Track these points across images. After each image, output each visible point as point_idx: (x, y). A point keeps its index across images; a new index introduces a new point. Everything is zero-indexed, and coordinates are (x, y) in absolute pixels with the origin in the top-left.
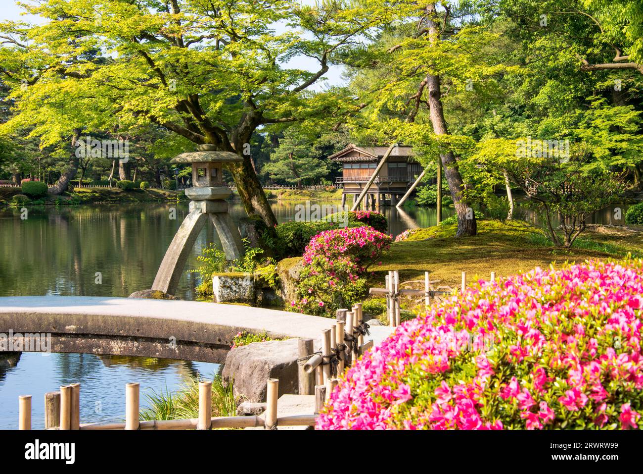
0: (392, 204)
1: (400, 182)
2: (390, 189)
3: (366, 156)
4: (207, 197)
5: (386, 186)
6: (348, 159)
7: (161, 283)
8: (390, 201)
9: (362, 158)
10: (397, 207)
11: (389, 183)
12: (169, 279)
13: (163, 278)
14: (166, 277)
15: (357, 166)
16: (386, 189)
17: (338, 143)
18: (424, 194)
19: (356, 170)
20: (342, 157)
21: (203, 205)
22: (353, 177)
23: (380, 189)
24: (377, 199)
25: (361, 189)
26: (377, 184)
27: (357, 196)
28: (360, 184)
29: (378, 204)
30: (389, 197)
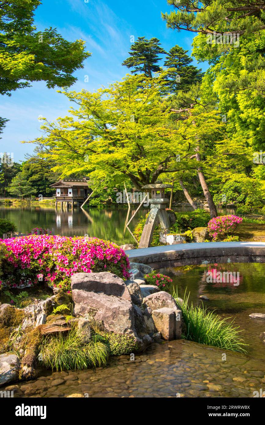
0: (78, 206)
1: (81, 197)
3: (67, 186)
4: (161, 203)
5: (75, 198)
6: (59, 187)
7: (145, 238)
8: (77, 205)
9: (65, 186)
10: (81, 207)
11: (77, 197)
12: (149, 236)
13: (146, 236)
14: (147, 235)
16: (76, 200)
17: (51, 179)
18: (93, 202)
20: (56, 186)
21: (159, 206)
23: (73, 200)
24: (72, 204)
25: (64, 199)
26: (72, 197)
27: (62, 202)
28: (64, 197)
29: (72, 206)
30: (76, 203)
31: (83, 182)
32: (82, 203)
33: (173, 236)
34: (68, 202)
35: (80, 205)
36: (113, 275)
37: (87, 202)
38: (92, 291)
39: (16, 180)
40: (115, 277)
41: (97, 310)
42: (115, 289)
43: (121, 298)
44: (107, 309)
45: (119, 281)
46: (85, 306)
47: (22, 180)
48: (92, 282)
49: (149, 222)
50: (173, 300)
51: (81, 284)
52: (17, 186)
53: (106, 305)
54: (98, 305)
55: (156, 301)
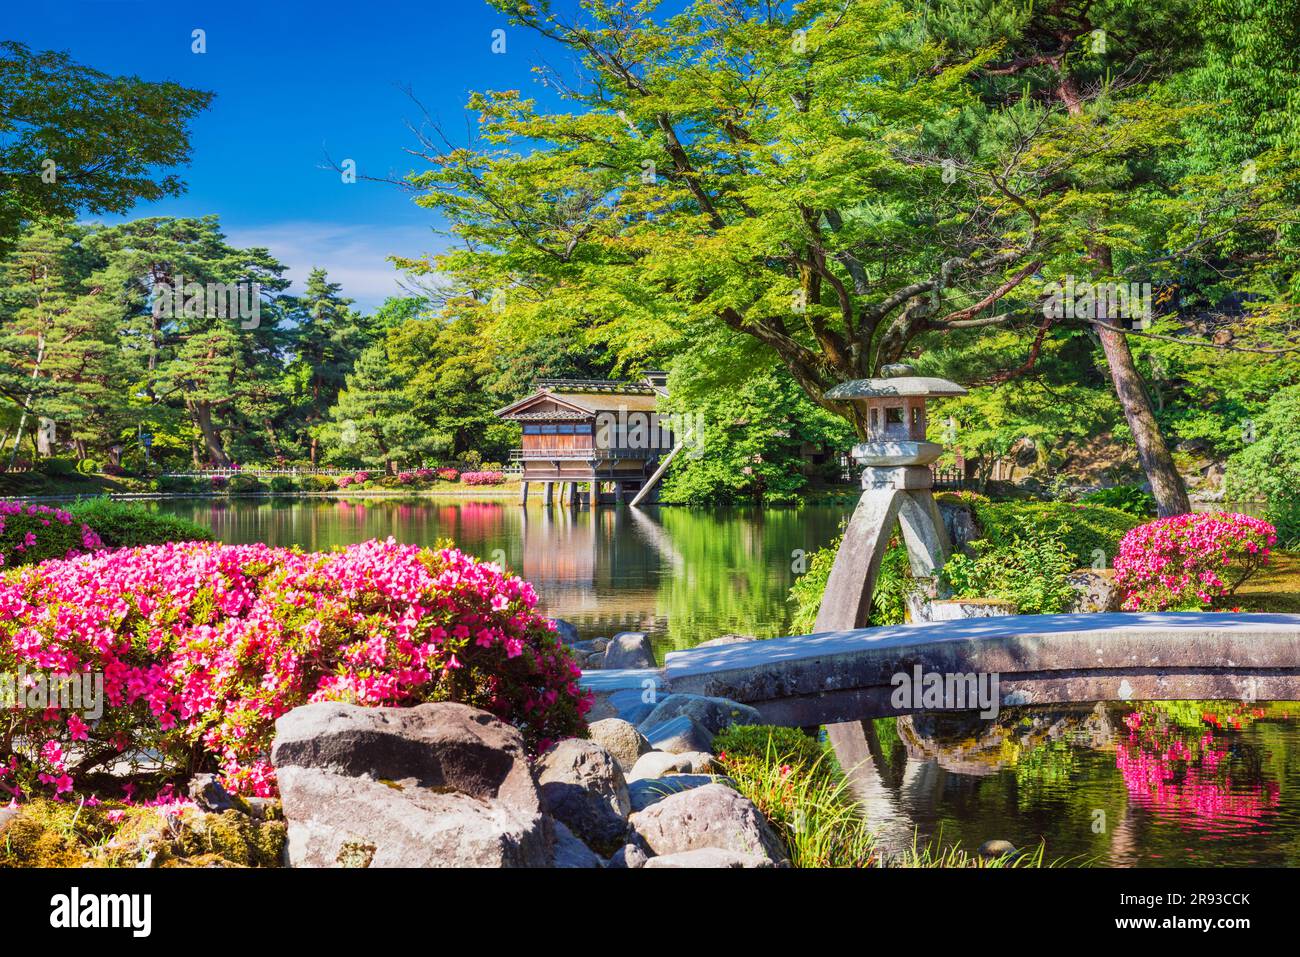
0: (618, 500)
1: (632, 461)
2: (616, 472)
3: (570, 412)
4: (908, 460)
5: (607, 467)
6: (536, 416)
8: (613, 496)
9: (562, 414)
10: (631, 505)
11: (613, 461)
15: (551, 428)
16: (607, 473)
19: (549, 438)
20: (522, 412)
22: (544, 451)
23: (597, 473)
24: (592, 489)
25: (559, 473)
26: (593, 463)
27: (551, 485)
28: (558, 463)
29: (592, 499)
30: (610, 488)
31: (640, 394)
32: (637, 487)
33: (958, 605)
34: (575, 485)
35: (627, 500)
36: (475, 712)
37: (658, 485)
38: (365, 776)
39: (354, 393)
40: (483, 720)
41: (373, 849)
42: (470, 768)
43: (492, 802)
44: (409, 840)
45: (496, 736)
46: (325, 831)
47: (382, 389)
48: (362, 734)
49: (852, 545)
50: (751, 817)
51: (316, 744)
52: (359, 417)
53: (405, 822)
54: (378, 825)
55: (676, 824)
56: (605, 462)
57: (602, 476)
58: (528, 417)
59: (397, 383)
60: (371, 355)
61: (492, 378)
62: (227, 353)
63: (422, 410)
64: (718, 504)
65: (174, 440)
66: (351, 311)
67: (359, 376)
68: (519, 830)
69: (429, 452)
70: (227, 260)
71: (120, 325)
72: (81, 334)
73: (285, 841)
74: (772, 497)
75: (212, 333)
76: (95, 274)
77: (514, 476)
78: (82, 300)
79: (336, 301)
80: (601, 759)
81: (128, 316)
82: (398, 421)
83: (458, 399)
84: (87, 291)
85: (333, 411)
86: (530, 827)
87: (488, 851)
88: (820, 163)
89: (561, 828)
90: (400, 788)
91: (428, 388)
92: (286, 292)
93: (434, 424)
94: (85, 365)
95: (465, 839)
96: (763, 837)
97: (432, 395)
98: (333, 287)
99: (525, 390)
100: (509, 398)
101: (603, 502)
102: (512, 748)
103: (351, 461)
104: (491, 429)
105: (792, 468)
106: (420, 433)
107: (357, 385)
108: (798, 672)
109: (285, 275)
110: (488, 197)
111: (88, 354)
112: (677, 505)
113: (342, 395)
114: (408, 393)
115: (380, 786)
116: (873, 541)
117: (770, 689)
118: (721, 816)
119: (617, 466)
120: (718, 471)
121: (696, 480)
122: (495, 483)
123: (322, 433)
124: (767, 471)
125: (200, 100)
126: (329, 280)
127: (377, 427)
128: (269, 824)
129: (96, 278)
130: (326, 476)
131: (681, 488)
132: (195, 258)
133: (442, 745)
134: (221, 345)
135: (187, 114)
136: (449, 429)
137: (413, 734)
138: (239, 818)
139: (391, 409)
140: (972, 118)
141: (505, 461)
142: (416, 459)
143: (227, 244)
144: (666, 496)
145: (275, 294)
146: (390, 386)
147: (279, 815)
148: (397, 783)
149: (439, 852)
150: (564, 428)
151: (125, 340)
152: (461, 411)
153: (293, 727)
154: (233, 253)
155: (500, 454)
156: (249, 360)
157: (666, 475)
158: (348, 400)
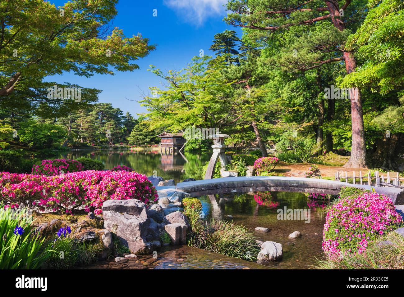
1: (180, 144)
6: (164, 136)
9: (168, 136)
15: (166, 139)
21: (219, 150)
22: (165, 142)
24: (173, 149)
25: (167, 146)
26: (173, 144)
27: (166, 148)
28: (167, 144)
30: (176, 148)
32: (180, 148)
34: (170, 148)
35: (179, 150)
36: (137, 200)
37: (184, 148)
38: (118, 212)
39: (134, 132)
40: (139, 202)
41: (118, 225)
42: (136, 211)
43: (139, 216)
44: (124, 224)
45: (140, 205)
46: (110, 222)
47: (138, 132)
48: (117, 205)
49: (211, 162)
50: (184, 217)
51: (109, 207)
52: (135, 136)
53: (123, 221)
54: (119, 221)
55: (171, 218)
56: (175, 144)
57: (174, 146)
58: (162, 137)
59: (141, 131)
60: (137, 126)
61: (156, 130)
62: (113, 125)
63: (145, 135)
64: (193, 151)
65: (104, 140)
66: (133, 118)
67: (135, 129)
68: (143, 221)
69: (146, 142)
70: (113, 110)
71: (95, 121)
72: (88, 122)
73: (104, 223)
74: (202, 150)
75: (110, 122)
76: (91, 112)
77: (160, 146)
78: (88, 117)
79: (131, 117)
80: (159, 207)
81: (96, 119)
82: (141, 137)
83: (151, 134)
84: (89, 115)
85: (130, 135)
86: (145, 221)
87: (137, 226)
88: (206, 99)
89: (152, 219)
90: (123, 214)
91: (146, 131)
92: (122, 115)
93: (147, 137)
94: (89, 128)
95: (133, 224)
96: (185, 220)
97: (147, 132)
98: (130, 115)
99: (162, 132)
100: (159, 133)
101: (175, 151)
102: (143, 207)
103: (133, 144)
104: (156, 138)
105: (206, 145)
106: (144, 139)
107: (134, 131)
108: (198, 187)
109: (122, 113)
110: (152, 104)
111: (89, 126)
112: (187, 151)
113: (132, 133)
114: (142, 132)
115: (120, 214)
116: (215, 161)
117: (193, 190)
118: (178, 217)
119: (177, 145)
120: (193, 145)
121: (190, 147)
122: (157, 147)
123: (129, 139)
124: (201, 145)
125: (99, 91)
126: (130, 114)
127: (138, 138)
128: (101, 221)
129: (91, 113)
130: (128, 146)
131: (187, 149)
132: (107, 110)
133: (131, 207)
134: (112, 124)
135: (98, 94)
136: (149, 138)
137: (126, 205)
138: (96, 220)
139: (140, 135)
140: (232, 91)
141: (158, 144)
142: (144, 143)
143: (113, 107)
144: (185, 149)
145: (121, 116)
146: (140, 131)
147: (103, 219)
148: (123, 213)
149: (129, 226)
150: (168, 139)
151: (96, 123)
152: (151, 135)
153: (106, 204)
154: (114, 109)
155: (158, 142)
156: (116, 127)
157: (185, 146)
158: (133, 133)
